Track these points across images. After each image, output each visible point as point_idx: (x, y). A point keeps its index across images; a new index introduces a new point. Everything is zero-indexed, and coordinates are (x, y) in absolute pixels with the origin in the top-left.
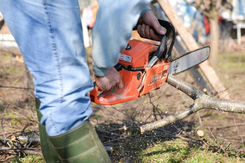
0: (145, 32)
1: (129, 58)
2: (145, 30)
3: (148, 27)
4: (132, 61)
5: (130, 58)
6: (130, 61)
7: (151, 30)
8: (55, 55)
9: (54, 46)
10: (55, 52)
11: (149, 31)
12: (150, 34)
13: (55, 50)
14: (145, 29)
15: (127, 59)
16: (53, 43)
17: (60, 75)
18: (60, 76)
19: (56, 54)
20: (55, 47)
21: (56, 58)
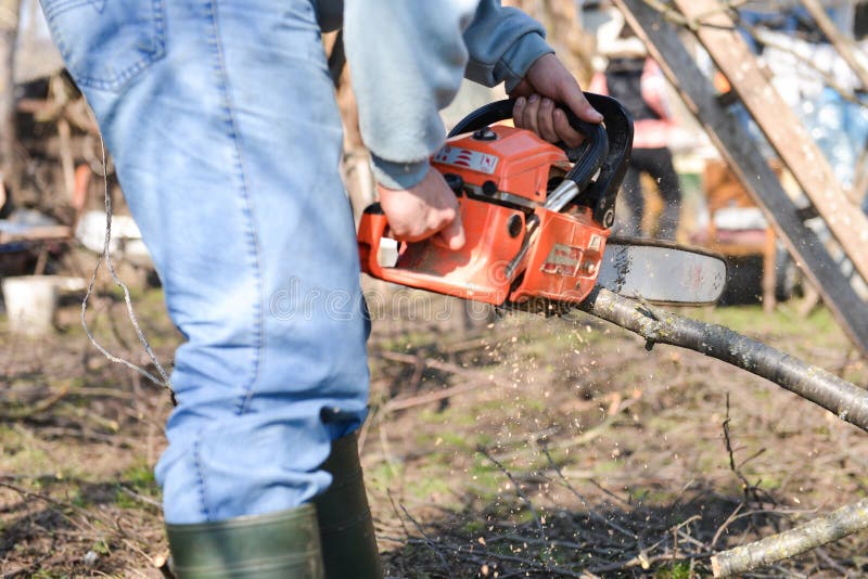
0: (540, 119)
1: (488, 161)
2: (538, 111)
3: (548, 104)
4: (498, 170)
5: (491, 163)
6: (491, 171)
7: (559, 113)
8: (254, 271)
9: (251, 239)
10: (253, 259)
11: (553, 117)
12: (554, 125)
13: (255, 253)
14: (540, 108)
15: (481, 163)
16: (249, 230)
17: (259, 334)
18: (257, 338)
19: (256, 265)
20: (254, 243)
21: (255, 281)
